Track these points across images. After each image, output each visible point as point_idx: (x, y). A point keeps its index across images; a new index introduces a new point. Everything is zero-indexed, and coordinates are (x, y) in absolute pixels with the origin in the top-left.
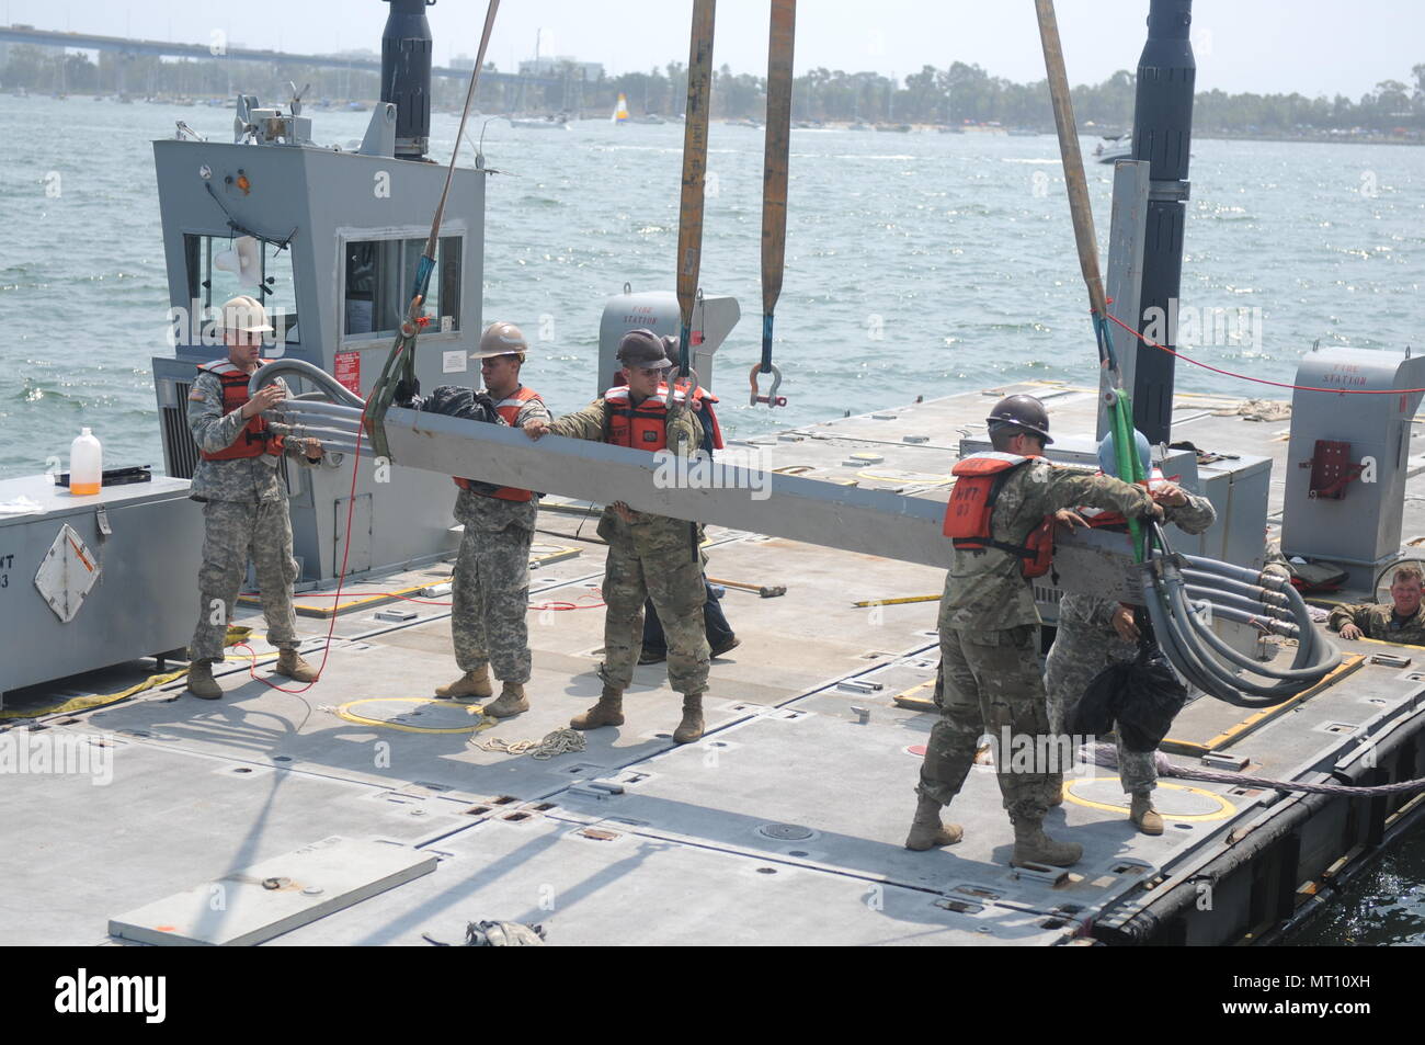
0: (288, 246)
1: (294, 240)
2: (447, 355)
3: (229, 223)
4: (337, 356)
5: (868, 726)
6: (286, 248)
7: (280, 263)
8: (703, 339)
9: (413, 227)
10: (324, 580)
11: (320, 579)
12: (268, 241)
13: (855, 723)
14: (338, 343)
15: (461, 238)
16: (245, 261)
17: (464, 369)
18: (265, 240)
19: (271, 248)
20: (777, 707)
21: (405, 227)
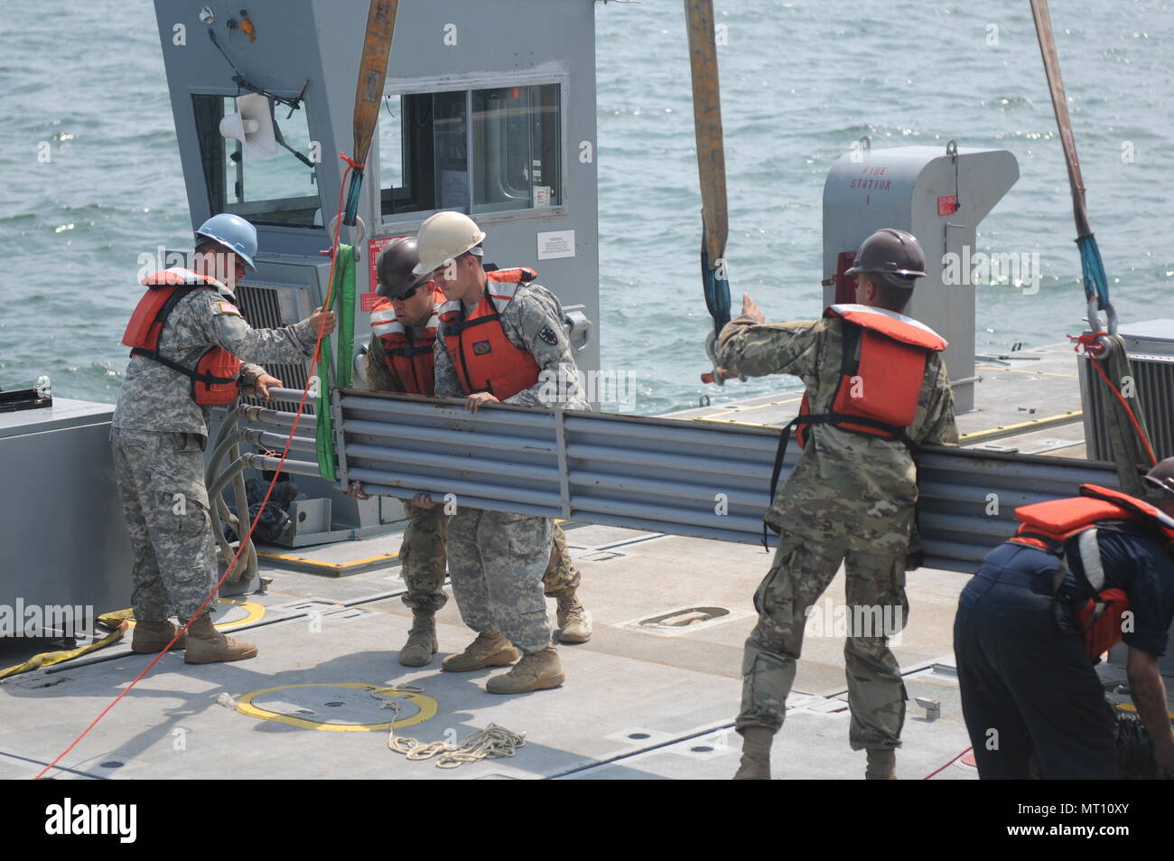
0: (302, 104)
1: (307, 96)
2: (543, 238)
3: (234, 79)
4: (372, 242)
5: (933, 725)
6: (298, 108)
7: (295, 124)
8: (957, 206)
9: (484, 74)
10: (364, 528)
11: (358, 525)
12: (280, 100)
13: (921, 719)
14: (373, 225)
15: (559, 85)
16: (253, 126)
17: (572, 253)
18: (274, 99)
19: (282, 110)
20: (828, 697)
21: (470, 74)
